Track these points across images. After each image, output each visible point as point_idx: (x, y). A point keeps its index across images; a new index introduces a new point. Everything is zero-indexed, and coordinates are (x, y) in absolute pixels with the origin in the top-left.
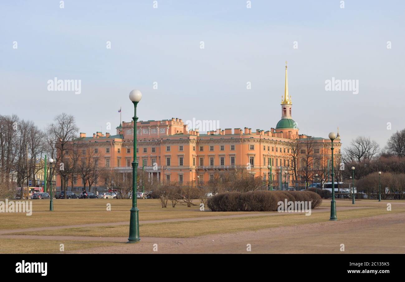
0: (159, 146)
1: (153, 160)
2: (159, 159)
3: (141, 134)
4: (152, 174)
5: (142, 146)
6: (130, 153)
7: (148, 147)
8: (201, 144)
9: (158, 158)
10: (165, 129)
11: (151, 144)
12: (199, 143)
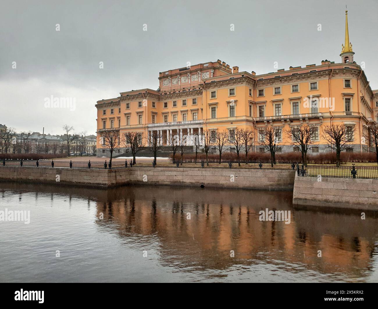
0: (201, 96)
1: (194, 114)
2: (202, 112)
3: (179, 83)
4: (192, 130)
5: (181, 98)
6: (167, 108)
7: (188, 98)
8: (260, 87)
9: (200, 111)
10: (208, 73)
11: (192, 94)
12: (258, 86)
